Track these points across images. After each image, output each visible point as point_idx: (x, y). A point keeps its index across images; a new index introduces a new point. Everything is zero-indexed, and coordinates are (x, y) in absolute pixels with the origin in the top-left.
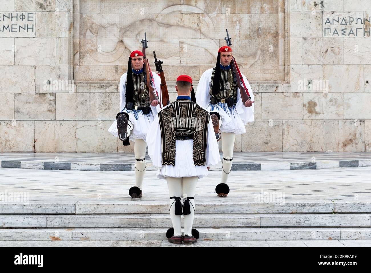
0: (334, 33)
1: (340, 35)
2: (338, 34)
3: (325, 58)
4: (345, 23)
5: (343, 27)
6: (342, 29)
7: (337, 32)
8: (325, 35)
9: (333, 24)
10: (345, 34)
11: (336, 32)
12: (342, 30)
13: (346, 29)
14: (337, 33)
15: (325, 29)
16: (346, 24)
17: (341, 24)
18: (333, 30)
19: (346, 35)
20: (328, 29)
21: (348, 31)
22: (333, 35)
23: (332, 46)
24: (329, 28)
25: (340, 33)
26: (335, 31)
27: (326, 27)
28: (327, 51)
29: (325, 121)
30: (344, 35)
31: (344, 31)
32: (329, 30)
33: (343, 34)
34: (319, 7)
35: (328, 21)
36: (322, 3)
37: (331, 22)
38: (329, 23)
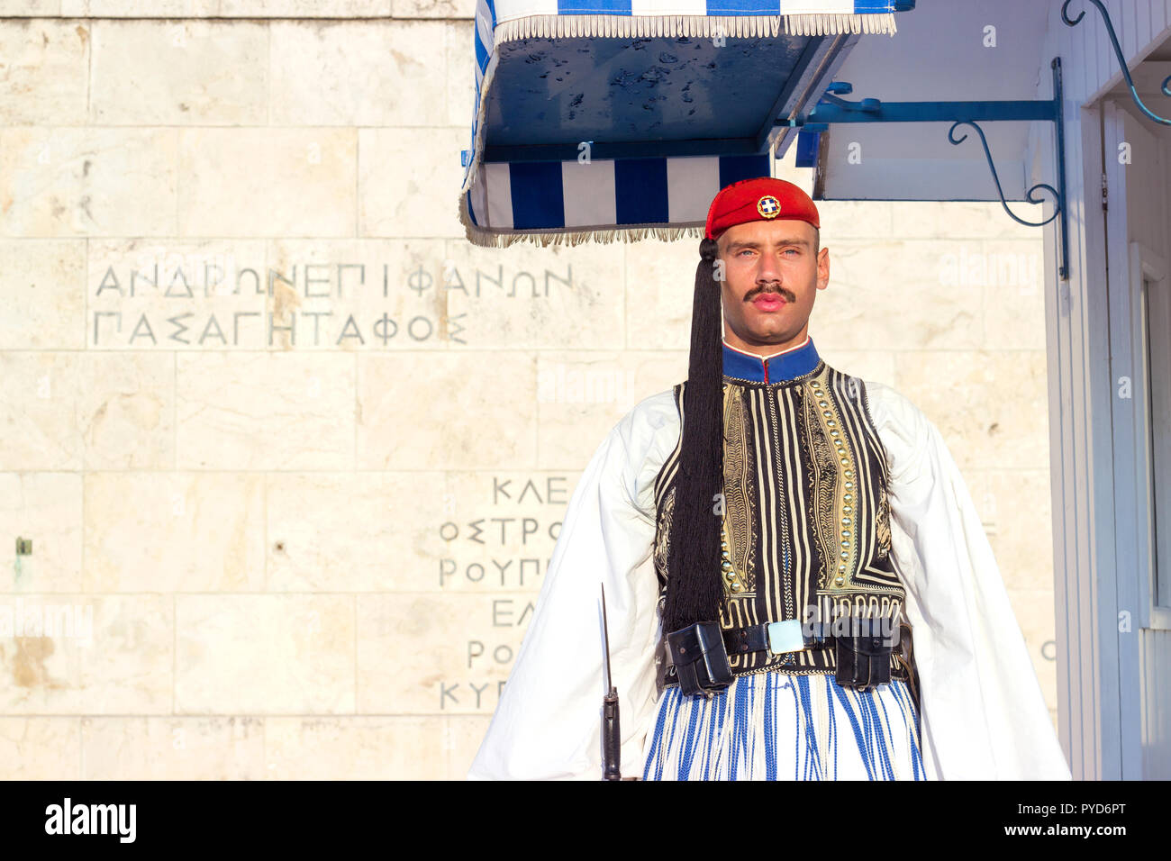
0: (136, 333)
1: (164, 342)
2: (154, 339)
3: (93, 443)
4: (185, 291)
5: (177, 308)
6: (172, 315)
7: (148, 327)
8: (96, 342)
9: (132, 295)
10: (184, 336)
11: (143, 329)
12: (172, 320)
13: (188, 315)
14: (151, 334)
15: (97, 315)
16: (191, 296)
17: (167, 294)
18: (130, 322)
19: (187, 342)
20: (110, 314)
21: (197, 326)
22: (131, 341)
23: (126, 390)
24: (115, 310)
25: (163, 330)
26: (140, 324)
27: (103, 308)
28: (101, 412)
29: (85, 718)
30: (180, 340)
31: (180, 325)
32: (114, 319)
33: (174, 337)
34: (76, 220)
35: (110, 282)
36: (85, 203)
37: (126, 285)
38: (116, 287)
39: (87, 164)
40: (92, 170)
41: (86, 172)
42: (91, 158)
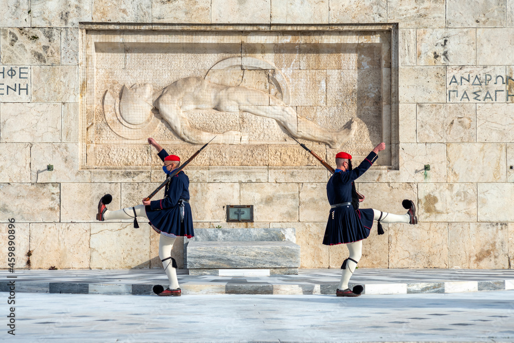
0: (462, 97)
1: (472, 100)
2: (468, 99)
3: (449, 134)
4: (479, 83)
5: (477, 88)
6: (475, 91)
7: (467, 95)
8: (449, 101)
9: (461, 85)
10: (478, 98)
11: (465, 96)
12: (475, 93)
13: (480, 91)
14: (468, 98)
15: (450, 91)
16: (481, 85)
17: (473, 84)
18: (461, 93)
19: (480, 100)
20: (454, 91)
21: (483, 95)
22: (461, 100)
23: (460, 116)
24: (456, 90)
25: (471, 96)
27: (452, 89)
28: (452, 123)
29: (449, 223)
30: (478, 100)
31: (477, 95)
32: (456, 93)
33: (475, 98)
34: (441, 60)
35: (454, 80)
36: (445, 54)
37: (459, 81)
38: (456, 82)
39: (446, 41)
40: (447, 43)
41: (445, 44)
42: (447, 39)
